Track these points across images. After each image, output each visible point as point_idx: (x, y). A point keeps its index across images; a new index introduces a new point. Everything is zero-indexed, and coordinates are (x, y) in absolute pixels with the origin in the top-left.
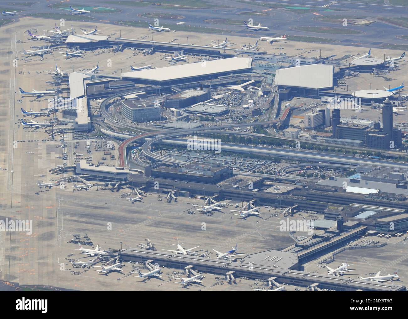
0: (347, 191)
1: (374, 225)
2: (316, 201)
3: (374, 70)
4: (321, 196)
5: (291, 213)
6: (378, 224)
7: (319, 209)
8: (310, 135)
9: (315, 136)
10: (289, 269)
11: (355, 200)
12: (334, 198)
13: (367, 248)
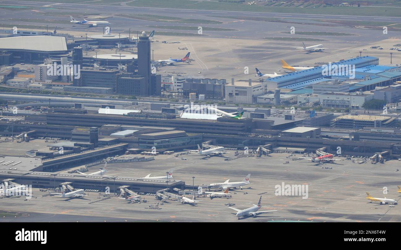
0: (99, 113)
1: (138, 141)
2: (60, 124)
3: (117, 45)
4: (66, 117)
5: (26, 137)
6: (142, 139)
7: (64, 134)
8: (44, 85)
9: (51, 85)
10: (30, 171)
11: (110, 119)
12: (83, 120)
13: (129, 162)
